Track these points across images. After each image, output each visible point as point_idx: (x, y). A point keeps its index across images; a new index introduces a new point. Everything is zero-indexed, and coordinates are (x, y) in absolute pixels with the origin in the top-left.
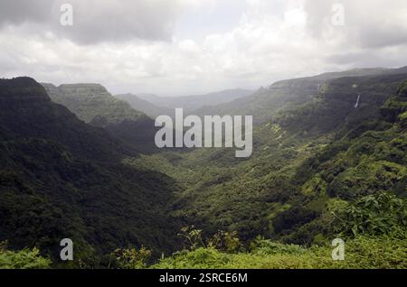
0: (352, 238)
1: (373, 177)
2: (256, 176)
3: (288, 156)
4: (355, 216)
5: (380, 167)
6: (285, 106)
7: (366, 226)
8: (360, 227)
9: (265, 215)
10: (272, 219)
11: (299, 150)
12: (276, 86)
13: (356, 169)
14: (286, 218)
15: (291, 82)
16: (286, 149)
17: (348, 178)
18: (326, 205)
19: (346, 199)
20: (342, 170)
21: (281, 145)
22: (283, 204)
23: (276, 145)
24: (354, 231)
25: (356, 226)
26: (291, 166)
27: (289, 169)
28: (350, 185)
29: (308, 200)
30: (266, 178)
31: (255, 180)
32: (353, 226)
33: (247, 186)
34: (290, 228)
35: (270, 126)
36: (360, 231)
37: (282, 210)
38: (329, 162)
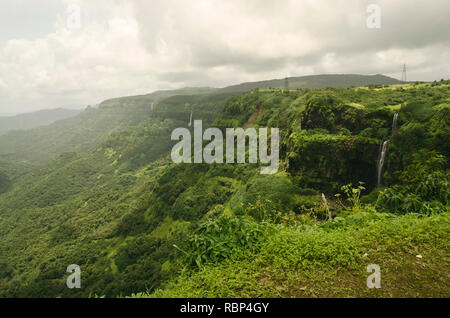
0: (197, 271)
1: (210, 193)
2: (91, 210)
3: (126, 183)
4: (198, 245)
5: (216, 183)
6: (119, 127)
7: (209, 254)
8: (204, 256)
9: (106, 254)
10: (114, 257)
11: (138, 175)
12: (105, 105)
13: (194, 188)
14: (130, 252)
15: (123, 100)
16: (124, 175)
17: (189, 198)
18: (171, 229)
19: (188, 220)
20: (183, 191)
21: (117, 171)
22: (125, 237)
23: (111, 172)
24: (198, 263)
25: (199, 256)
26: (130, 193)
27: (129, 197)
28: (191, 204)
29: (152, 227)
30: (102, 211)
31: (90, 215)
32: (197, 256)
33: (80, 224)
34: (135, 262)
35: (103, 151)
36: (204, 261)
37: (125, 244)
38: (169, 184)
